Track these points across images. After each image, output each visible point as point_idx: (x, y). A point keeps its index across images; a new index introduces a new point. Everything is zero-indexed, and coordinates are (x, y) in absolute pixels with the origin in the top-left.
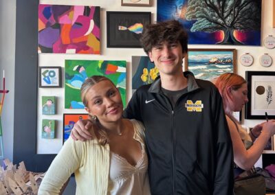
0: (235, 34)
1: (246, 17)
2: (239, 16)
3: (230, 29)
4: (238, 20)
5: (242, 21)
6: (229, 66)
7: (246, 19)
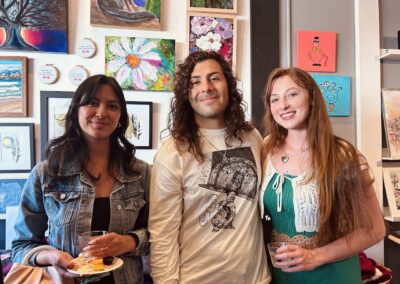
0: (23, 33)
1: (40, 7)
2: (29, 6)
3: (15, 26)
4: (28, 11)
5: (35, 13)
6: (17, 83)
7: (42, 11)
